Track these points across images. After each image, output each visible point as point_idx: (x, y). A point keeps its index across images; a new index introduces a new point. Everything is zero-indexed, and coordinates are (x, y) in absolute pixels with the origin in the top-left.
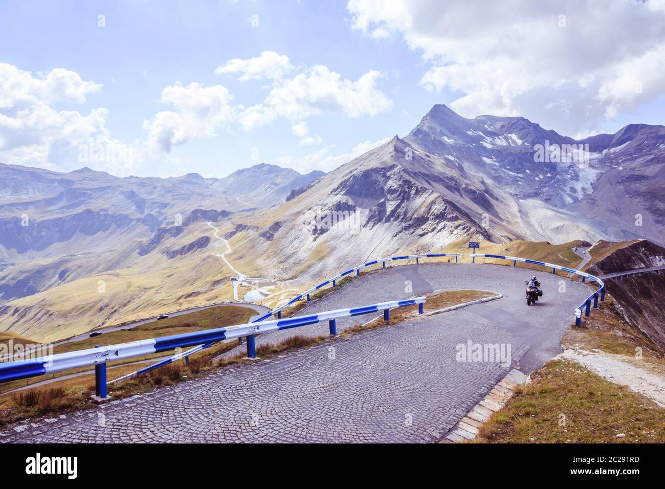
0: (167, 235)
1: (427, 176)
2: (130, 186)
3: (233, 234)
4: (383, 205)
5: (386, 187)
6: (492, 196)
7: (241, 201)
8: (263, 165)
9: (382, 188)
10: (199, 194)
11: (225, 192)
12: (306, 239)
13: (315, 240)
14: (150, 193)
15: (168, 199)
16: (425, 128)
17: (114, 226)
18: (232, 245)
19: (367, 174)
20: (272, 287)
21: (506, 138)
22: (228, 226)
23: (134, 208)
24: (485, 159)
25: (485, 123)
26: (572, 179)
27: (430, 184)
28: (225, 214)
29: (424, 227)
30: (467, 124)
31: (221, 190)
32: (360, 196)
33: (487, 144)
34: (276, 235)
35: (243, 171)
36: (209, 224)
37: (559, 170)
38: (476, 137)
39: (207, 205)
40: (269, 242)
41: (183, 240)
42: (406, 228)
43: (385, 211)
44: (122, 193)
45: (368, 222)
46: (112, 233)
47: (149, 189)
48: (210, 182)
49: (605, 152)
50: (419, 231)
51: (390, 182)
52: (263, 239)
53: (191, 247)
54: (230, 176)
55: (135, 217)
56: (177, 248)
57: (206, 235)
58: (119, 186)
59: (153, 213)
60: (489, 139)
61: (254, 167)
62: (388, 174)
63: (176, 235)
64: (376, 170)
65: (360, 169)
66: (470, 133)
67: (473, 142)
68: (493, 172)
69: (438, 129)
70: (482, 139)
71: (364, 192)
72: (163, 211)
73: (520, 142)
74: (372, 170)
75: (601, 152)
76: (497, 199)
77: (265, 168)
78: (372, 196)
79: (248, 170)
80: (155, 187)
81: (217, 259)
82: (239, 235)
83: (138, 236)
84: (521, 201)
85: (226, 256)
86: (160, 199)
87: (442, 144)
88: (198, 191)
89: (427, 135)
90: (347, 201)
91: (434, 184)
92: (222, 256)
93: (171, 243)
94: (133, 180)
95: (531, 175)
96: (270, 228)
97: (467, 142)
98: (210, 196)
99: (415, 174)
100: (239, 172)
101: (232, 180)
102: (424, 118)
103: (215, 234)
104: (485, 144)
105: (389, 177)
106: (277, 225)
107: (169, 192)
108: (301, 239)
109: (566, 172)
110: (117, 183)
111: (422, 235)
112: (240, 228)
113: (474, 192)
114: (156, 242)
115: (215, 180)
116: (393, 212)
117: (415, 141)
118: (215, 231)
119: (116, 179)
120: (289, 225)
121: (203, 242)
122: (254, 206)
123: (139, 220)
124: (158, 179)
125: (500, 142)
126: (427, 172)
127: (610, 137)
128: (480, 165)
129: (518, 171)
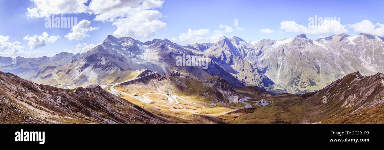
0: (40, 73)
1: (107, 55)
2: (30, 60)
3: (58, 73)
4: (96, 64)
5: (97, 59)
6: (124, 58)
7: (58, 63)
8: (63, 52)
9: (96, 59)
10: (47, 62)
11: (53, 61)
12: (77, 73)
13: (80, 74)
14: (34, 62)
15: (39, 63)
16: (106, 41)
17: (27, 71)
18: (58, 75)
19: (92, 56)
20: (70, 86)
21: (127, 43)
22: (56, 70)
23: (31, 66)
24: (122, 48)
25: (122, 39)
26: (143, 52)
27: (108, 57)
28: (55, 67)
29: (107, 69)
30: (117, 39)
31: (52, 60)
32: (90, 62)
33: (123, 44)
34: (69, 73)
35: (58, 54)
36: (51, 70)
37: (140, 50)
38: (119, 43)
39: (49, 65)
40: (68, 75)
41: (44, 75)
42: (103, 69)
43: (97, 65)
44: (28, 62)
45: (93, 68)
46: (26, 73)
47: (34, 61)
48: (49, 58)
49: (150, 45)
50: (106, 70)
51: (98, 58)
52: (66, 74)
53: (47, 76)
54: (54, 56)
55: (31, 69)
56: (44, 77)
57: (51, 73)
58: (27, 61)
59: (36, 67)
60: (123, 43)
61: (61, 53)
62: (97, 55)
63: (43, 73)
64: (94, 55)
65: (90, 54)
66: (118, 42)
67: (119, 44)
68: (124, 52)
69: (110, 42)
70: (121, 43)
71: (91, 60)
72: (38, 67)
73: (130, 44)
74: (93, 55)
75: (149, 45)
76: (125, 59)
77: (64, 53)
78: (94, 61)
79: (59, 54)
80: (35, 61)
81: (55, 80)
82: (59, 73)
83: (33, 73)
84: (131, 59)
85: (57, 79)
86: (37, 64)
87: (111, 45)
88: (46, 61)
89: (107, 43)
90: (87, 63)
91: (109, 57)
92: (56, 79)
93: (42, 75)
94: (30, 59)
95: (133, 52)
96: (68, 71)
97: (117, 45)
98: (50, 62)
99: (104, 55)
100: (57, 55)
101: (55, 57)
102: (106, 39)
103: (53, 73)
104: (122, 45)
105: (98, 56)
106: (70, 70)
107: (39, 61)
108: (76, 73)
109: (142, 51)
110: (26, 60)
111: (106, 71)
112: (59, 71)
113: (119, 58)
114: (38, 74)
115: (50, 57)
116: (99, 65)
117: (104, 45)
118: (53, 72)
119: (26, 59)
120: (73, 70)
121: (50, 75)
122: (62, 64)
123: (32, 69)
124: (36, 58)
125: (126, 44)
126: (107, 54)
127: (151, 42)
128: (121, 50)
129: (130, 51)
